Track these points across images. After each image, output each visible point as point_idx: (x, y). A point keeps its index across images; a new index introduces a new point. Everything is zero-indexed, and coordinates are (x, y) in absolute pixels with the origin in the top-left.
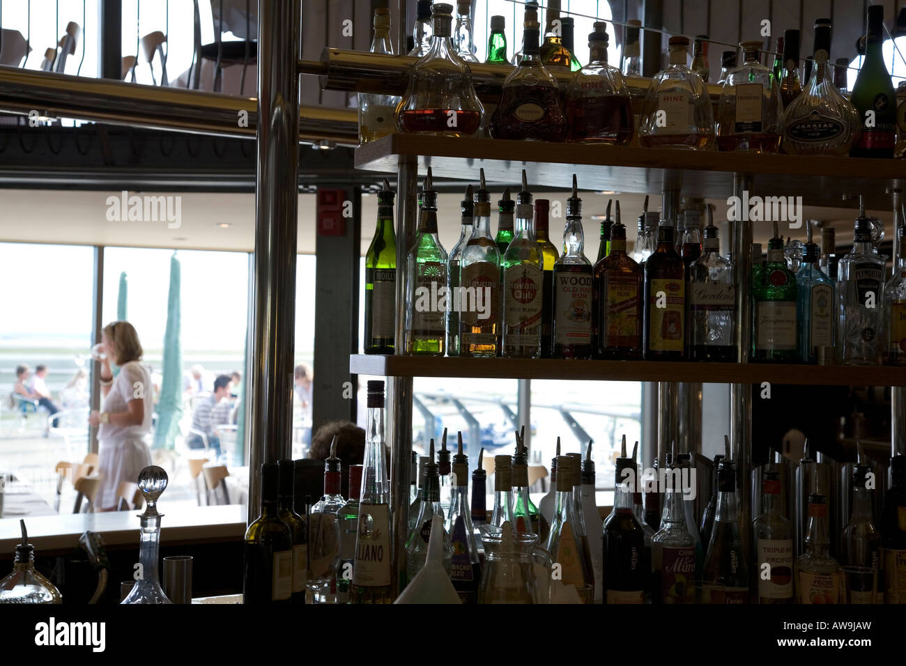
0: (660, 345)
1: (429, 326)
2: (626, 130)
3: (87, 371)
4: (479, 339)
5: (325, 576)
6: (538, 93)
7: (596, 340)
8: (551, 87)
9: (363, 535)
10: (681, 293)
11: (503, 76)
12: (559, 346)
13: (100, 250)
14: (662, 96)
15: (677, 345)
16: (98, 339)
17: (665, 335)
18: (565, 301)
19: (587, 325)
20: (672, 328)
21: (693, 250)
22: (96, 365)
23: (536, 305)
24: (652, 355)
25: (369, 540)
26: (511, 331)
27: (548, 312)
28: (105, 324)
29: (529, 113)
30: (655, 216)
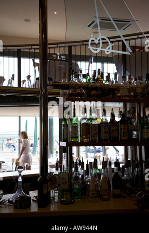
0: (123, 138)
1: (75, 136)
2: (114, 95)
3: (18, 141)
4: (85, 138)
5: (55, 188)
6: (96, 88)
7: (110, 137)
8: (98, 87)
9: (63, 179)
10: (127, 127)
11: (88, 85)
12: (102, 139)
13: (20, 117)
14: (121, 88)
15: (126, 138)
16: (20, 135)
17: (124, 136)
18: (103, 130)
19: (107, 135)
20: (125, 135)
21: (129, 118)
22: (19, 140)
23: (97, 131)
24: (121, 140)
25: (64, 180)
26: (92, 136)
27: (99, 132)
28: (21, 131)
29: (94, 92)
30: (121, 111)
